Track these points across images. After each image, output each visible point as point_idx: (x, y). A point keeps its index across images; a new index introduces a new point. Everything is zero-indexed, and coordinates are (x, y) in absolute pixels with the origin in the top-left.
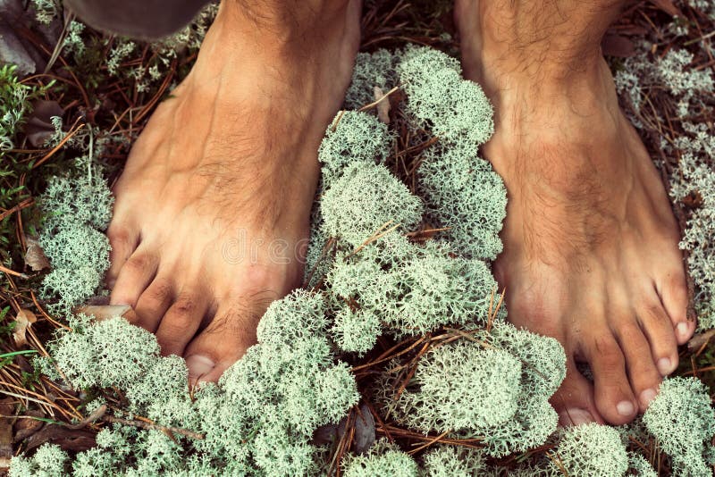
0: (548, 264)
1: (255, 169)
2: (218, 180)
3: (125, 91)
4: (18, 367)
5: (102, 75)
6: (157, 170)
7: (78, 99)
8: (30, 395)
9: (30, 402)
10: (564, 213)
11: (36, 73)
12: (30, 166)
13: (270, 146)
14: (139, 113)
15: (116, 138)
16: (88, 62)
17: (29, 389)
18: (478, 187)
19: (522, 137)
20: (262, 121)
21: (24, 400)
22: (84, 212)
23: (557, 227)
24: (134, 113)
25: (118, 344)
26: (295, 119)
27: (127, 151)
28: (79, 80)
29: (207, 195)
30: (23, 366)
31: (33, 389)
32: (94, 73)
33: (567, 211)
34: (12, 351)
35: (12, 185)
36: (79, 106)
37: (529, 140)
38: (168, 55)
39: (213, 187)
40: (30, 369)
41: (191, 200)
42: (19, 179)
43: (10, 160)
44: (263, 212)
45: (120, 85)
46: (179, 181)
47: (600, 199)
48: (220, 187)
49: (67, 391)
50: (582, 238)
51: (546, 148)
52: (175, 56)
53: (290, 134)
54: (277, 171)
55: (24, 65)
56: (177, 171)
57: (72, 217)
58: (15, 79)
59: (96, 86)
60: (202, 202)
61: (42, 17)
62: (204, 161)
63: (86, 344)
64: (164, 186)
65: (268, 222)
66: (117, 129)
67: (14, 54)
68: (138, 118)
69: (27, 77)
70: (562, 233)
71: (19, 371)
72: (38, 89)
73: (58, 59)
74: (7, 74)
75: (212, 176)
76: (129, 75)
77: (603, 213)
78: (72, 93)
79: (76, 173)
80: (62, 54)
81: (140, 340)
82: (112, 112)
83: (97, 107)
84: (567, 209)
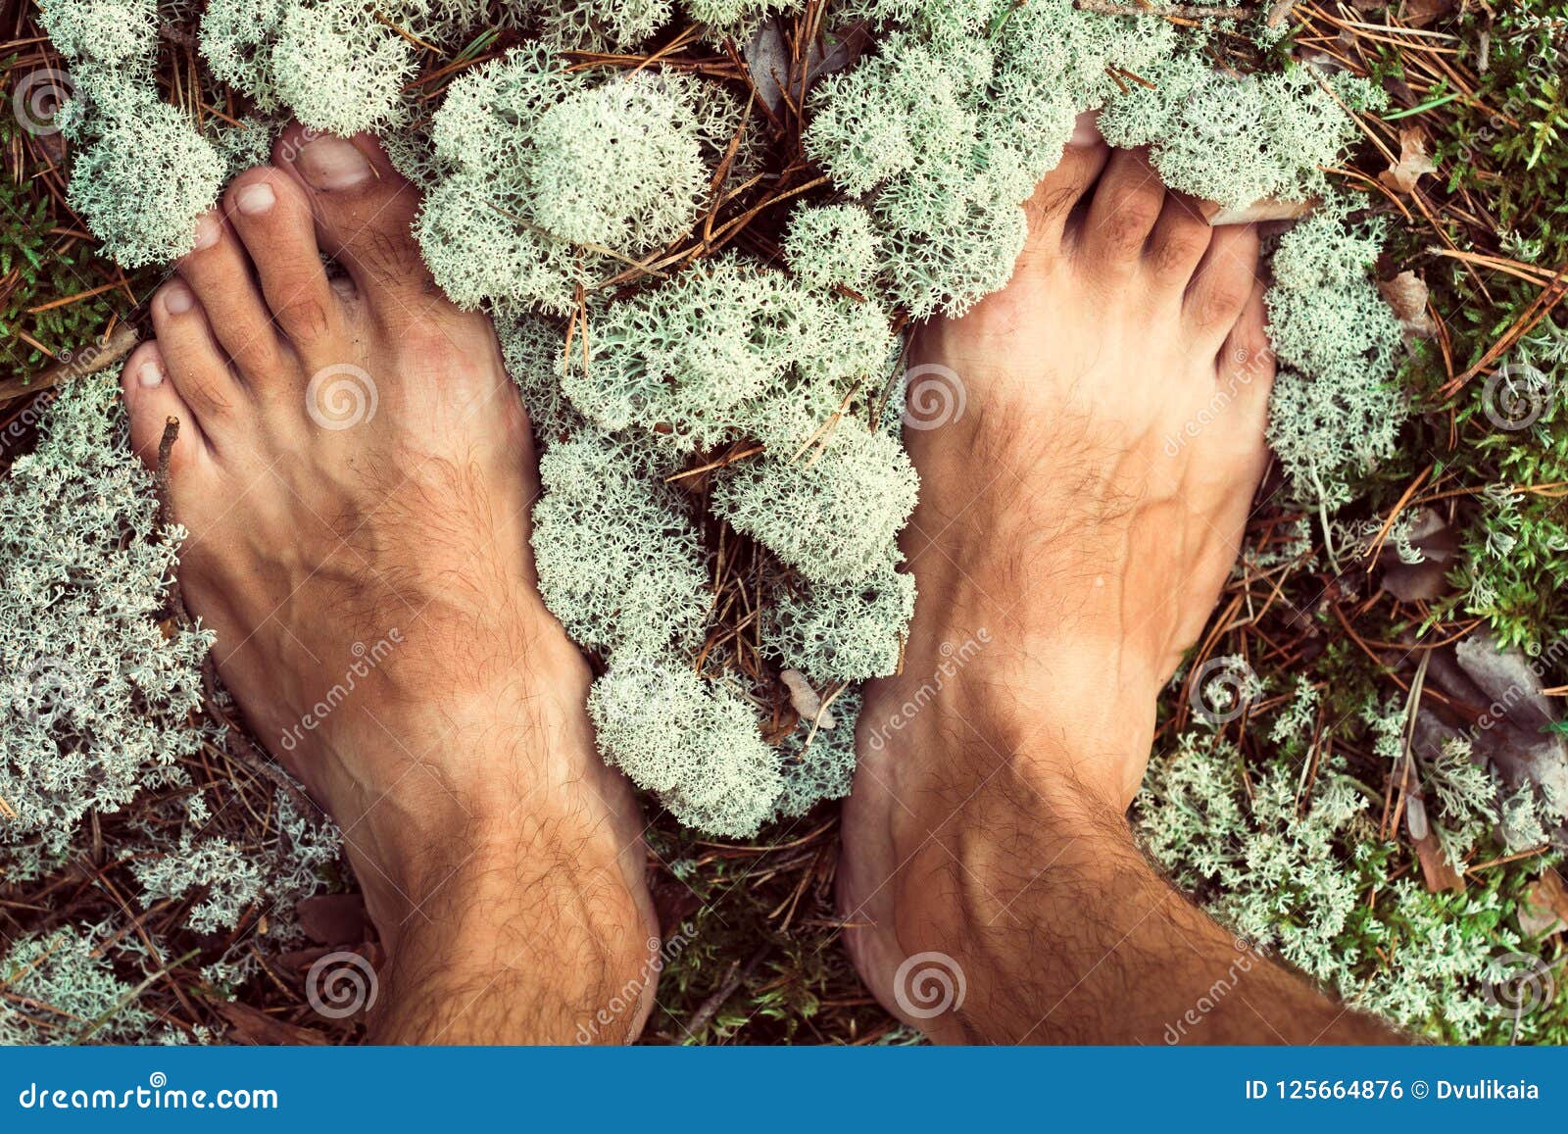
0: (437, 459)
1: (1034, 520)
2: (1098, 490)
3: (1269, 649)
4: (1411, 86)
5: (1320, 669)
6: (1199, 503)
7: (1361, 617)
8: (1384, 34)
9: (1384, 24)
10: (420, 564)
11: (1453, 645)
12: (1439, 468)
13: (1014, 566)
14: (1234, 616)
15: (1272, 558)
16: (1353, 688)
17: (1387, 45)
18: (602, 581)
19: (524, 697)
20: (1035, 611)
21: (1393, 25)
22: (1322, 398)
23: (430, 531)
24: (1244, 612)
25: (1233, 165)
26: (969, 627)
27: (1249, 539)
28: (1363, 651)
29: (1114, 459)
30: (1404, 89)
31: (1379, 48)
32: (1338, 671)
33: (416, 568)
34: (1426, 113)
35: (1470, 425)
36: (1358, 602)
37: (511, 694)
38: (1194, 735)
39: (1105, 475)
40: (1389, 83)
41: (1137, 448)
42: (1460, 437)
43: (1481, 470)
44: (1008, 440)
45: (1279, 659)
46: (1162, 485)
47: (349, 604)
48: (1093, 476)
49: (1318, 53)
50: (377, 520)
51: (476, 682)
52: (1180, 736)
53: (975, 597)
54: (990, 524)
55: (1479, 653)
56: (1168, 502)
57: (1346, 383)
58: (1493, 625)
59: (1330, 647)
60: (1119, 445)
61: (1461, 748)
62: (1123, 523)
63: (1291, 154)
64: (1186, 471)
65: (995, 423)
66: (1276, 577)
67: (1501, 670)
68: (1235, 605)
69: (1470, 633)
70: (418, 524)
71: (1409, 79)
72: (1445, 614)
73: (1409, 683)
74: (1511, 628)
75: (1109, 494)
76: (1267, 680)
77: (339, 577)
78: (1372, 625)
79: (1348, 471)
80: (1404, 696)
81: (1195, 175)
82: (1291, 605)
83: (1324, 606)
84: (416, 571)
